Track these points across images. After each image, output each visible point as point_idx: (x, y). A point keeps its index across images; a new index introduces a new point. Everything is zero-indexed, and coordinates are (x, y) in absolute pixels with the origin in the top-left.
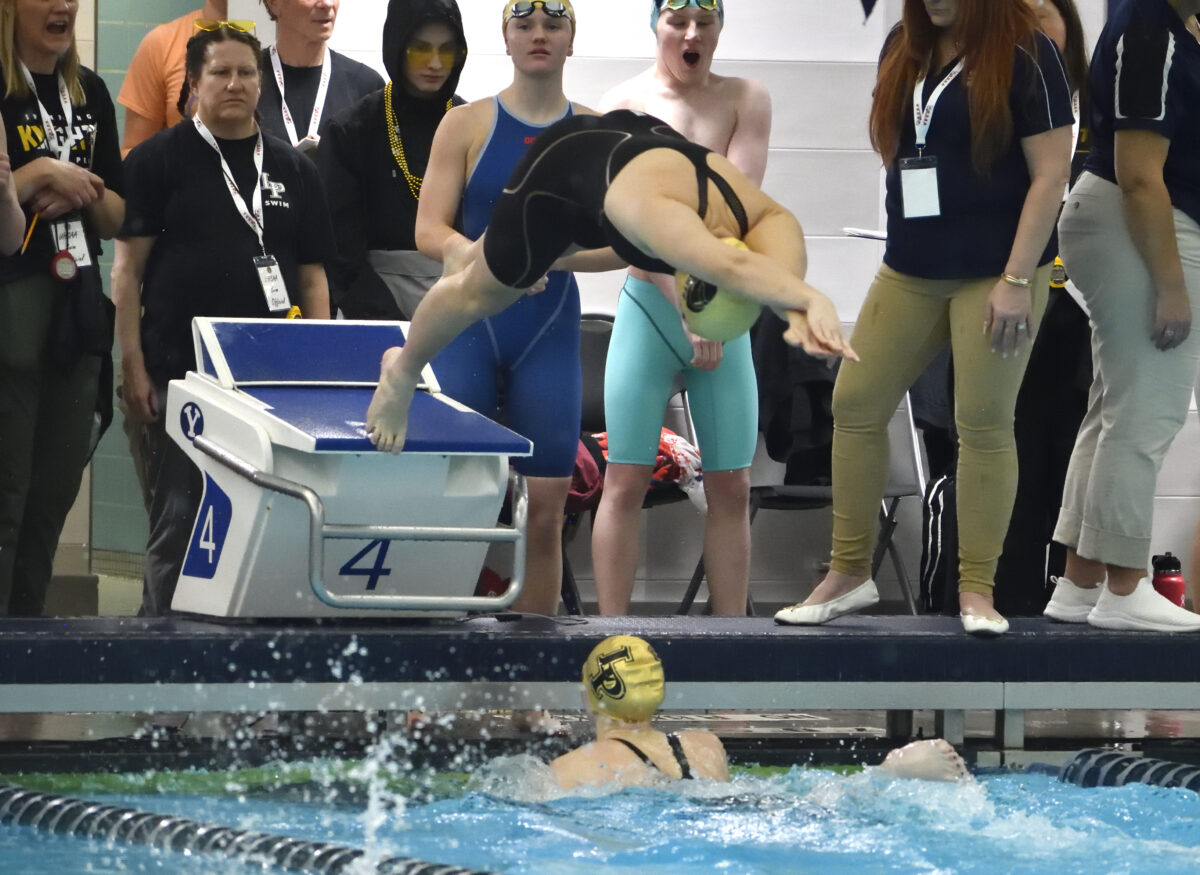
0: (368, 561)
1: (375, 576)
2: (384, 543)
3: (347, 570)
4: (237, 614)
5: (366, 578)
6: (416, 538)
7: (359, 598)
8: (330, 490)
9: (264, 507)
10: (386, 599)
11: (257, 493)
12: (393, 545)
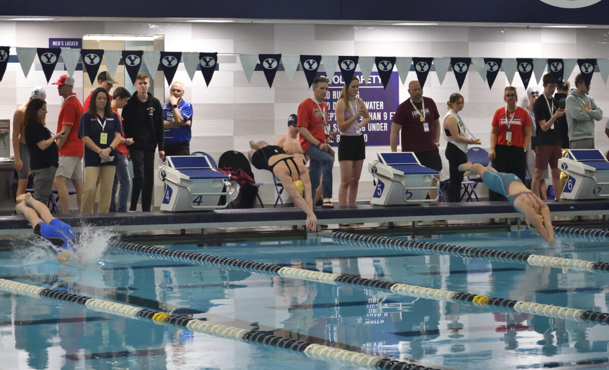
0: (198, 200)
1: (199, 203)
2: (201, 196)
3: (194, 202)
4: (174, 210)
5: (198, 203)
6: (207, 195)
7: (196, 207)
8: (192, 187)
9: (179, 190)
10: (202, 207)
11: (178, 187)
12: (203, 197)
